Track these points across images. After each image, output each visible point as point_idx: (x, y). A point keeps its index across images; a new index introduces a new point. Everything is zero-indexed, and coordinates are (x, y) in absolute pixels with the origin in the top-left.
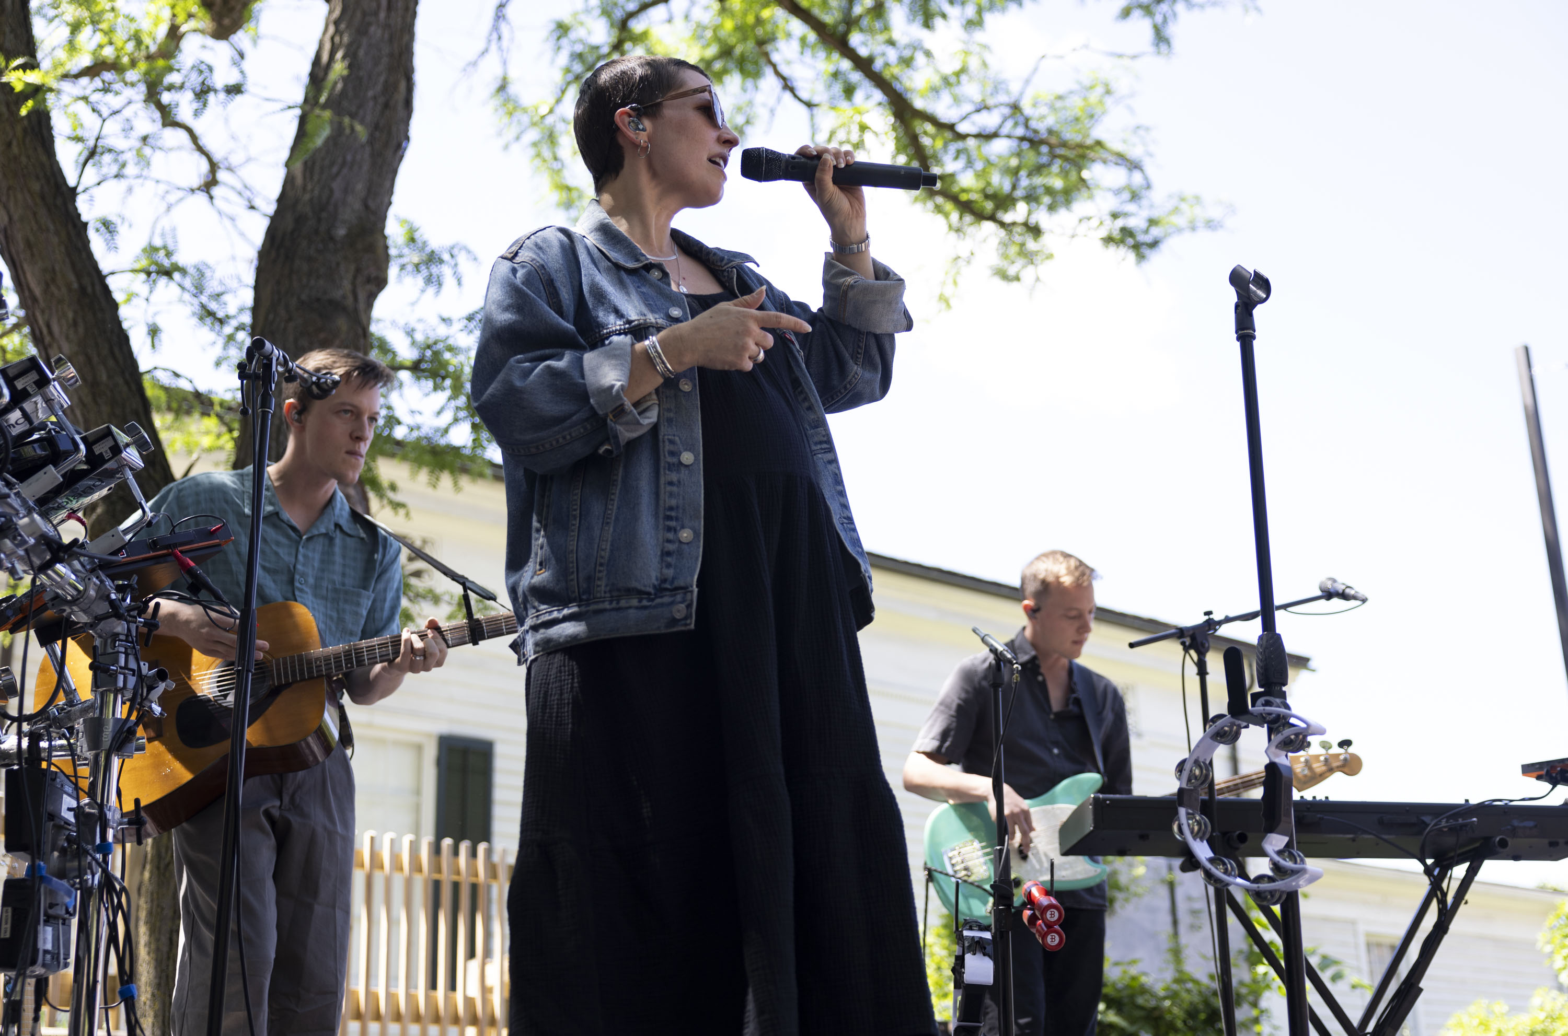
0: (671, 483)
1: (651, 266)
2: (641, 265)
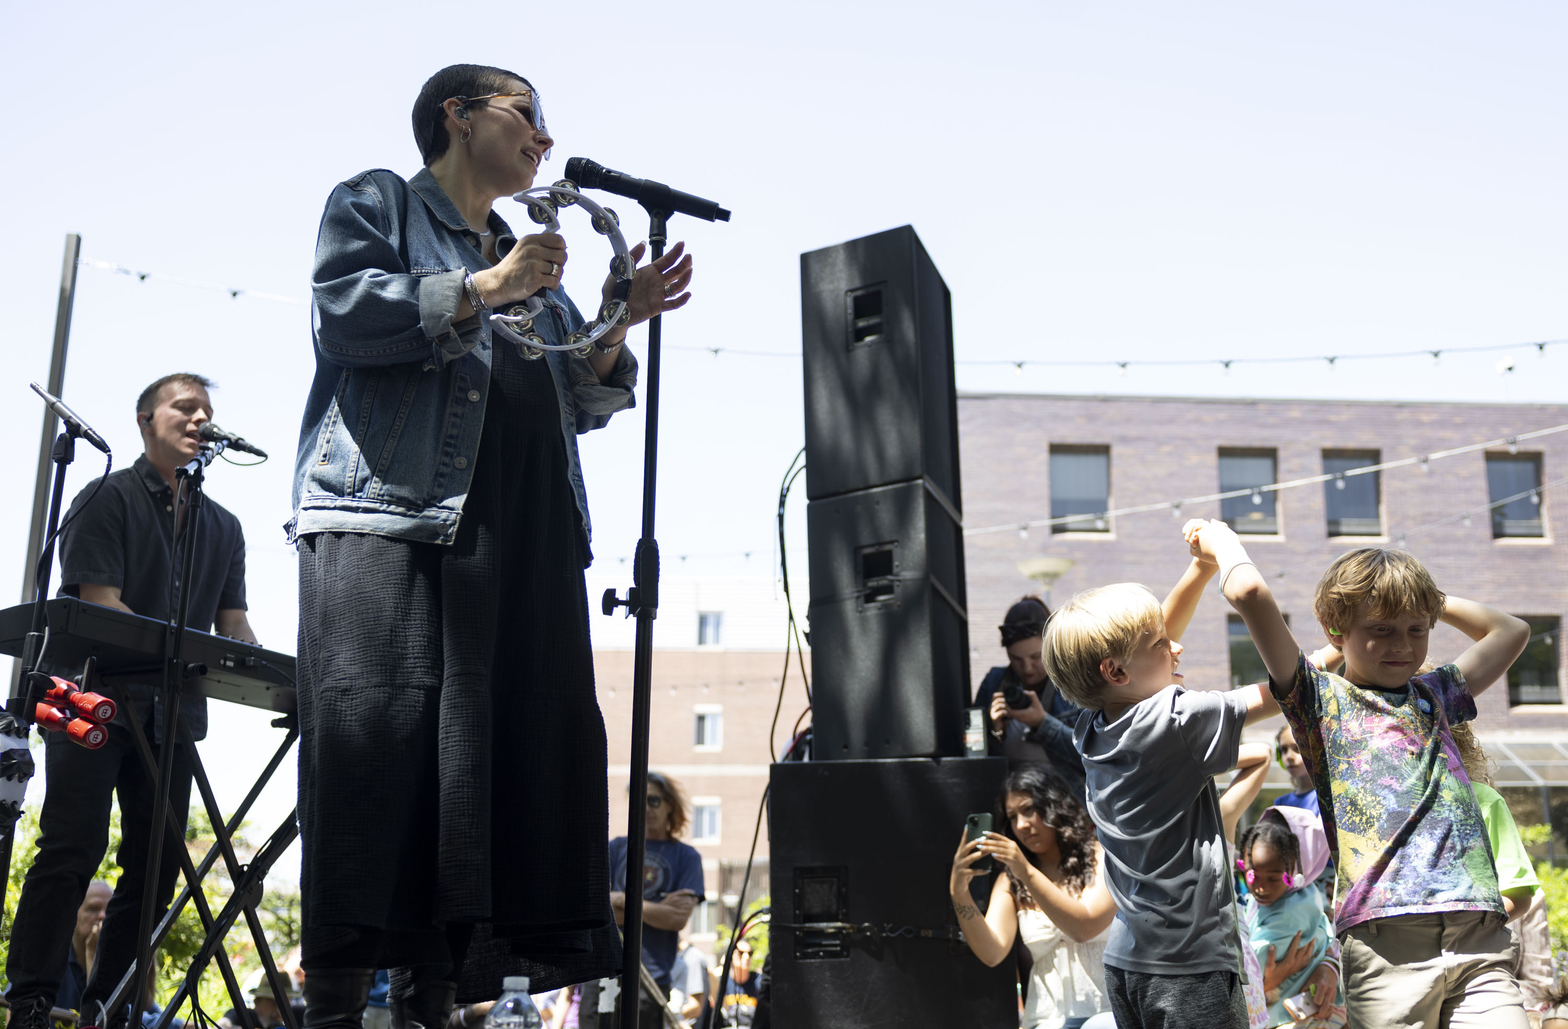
0: (455, 415)
1: (466, 233)
2: (462, 229)
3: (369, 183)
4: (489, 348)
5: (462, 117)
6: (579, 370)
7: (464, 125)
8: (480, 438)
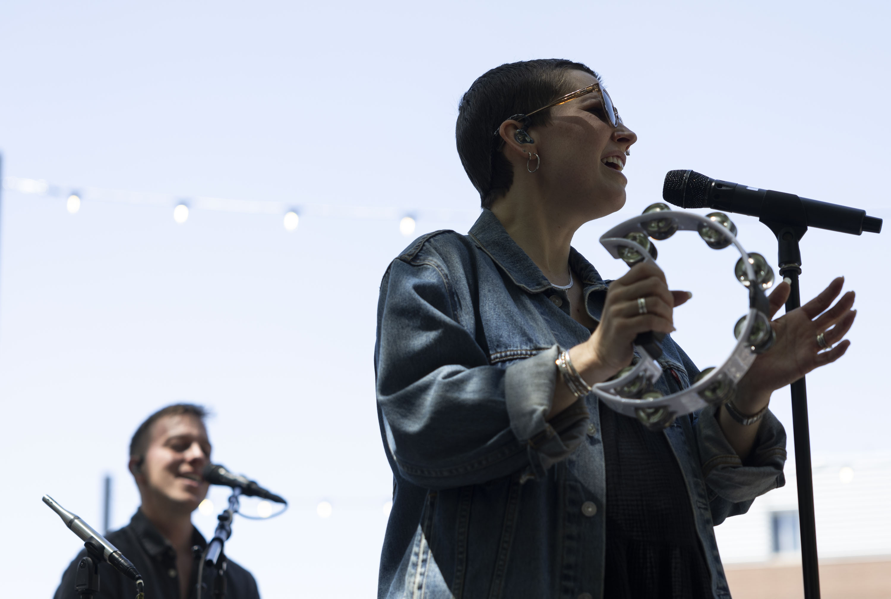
0: (570, 538)
1: (551, 292)
2: (543, 289)
3: (429, 253)
4: (599, 442)
5: (524, 141)
6: (714, 450)
7: (529, 150)
8: (603, 563)
